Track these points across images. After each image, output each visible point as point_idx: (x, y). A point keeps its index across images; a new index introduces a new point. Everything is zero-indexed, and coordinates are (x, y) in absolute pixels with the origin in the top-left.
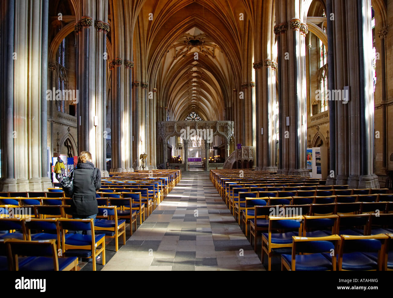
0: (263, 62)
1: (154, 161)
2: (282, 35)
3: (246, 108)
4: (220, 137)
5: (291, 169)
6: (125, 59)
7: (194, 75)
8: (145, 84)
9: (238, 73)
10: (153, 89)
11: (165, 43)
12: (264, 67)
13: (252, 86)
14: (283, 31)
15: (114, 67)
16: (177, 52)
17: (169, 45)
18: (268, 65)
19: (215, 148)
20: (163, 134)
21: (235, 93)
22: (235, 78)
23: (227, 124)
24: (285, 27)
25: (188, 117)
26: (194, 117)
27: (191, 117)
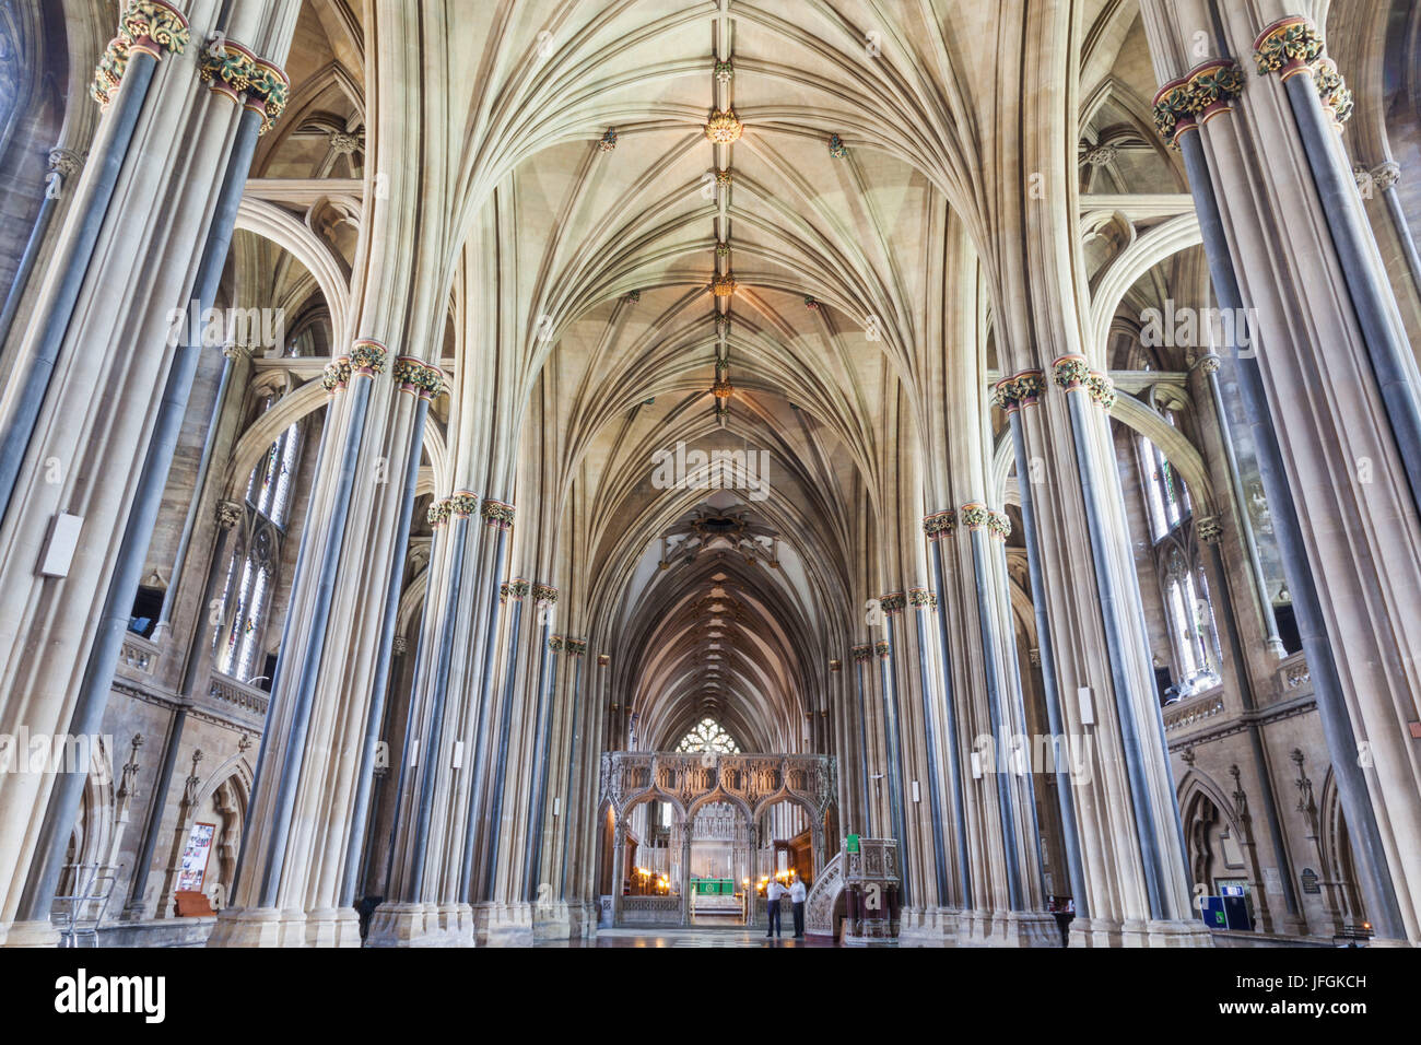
0: (908, 593)
1: (587, 884)
2: (945, 540)
3: (868, 717)
4: (795, 807)
5: (998, 912)
6: (536, 580)
7: (716, 608)
8: (579, 644)
9: (844, 616)
10: (599, 658)
11: (640, 531)
12: (910, 608)
13: (882, 656)
14: (947, 531)
15: (503, 601)
16: (670, 550)
17: (649, 535)
18: (920, 604)
19: (779, 845)
20: (614, 792)
21: (835, 672)
22: (835, 630)
23: (814, 763)
24: (949, 521)
25: (691, 737)
26: (712, 735)
27: (700, 736)
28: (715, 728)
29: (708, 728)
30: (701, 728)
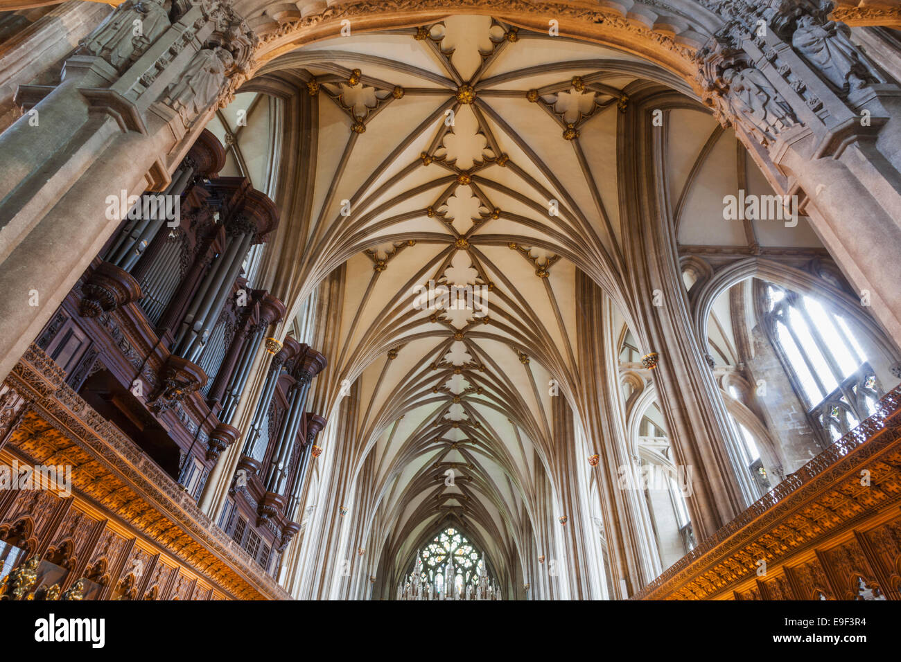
25: (433, 547)
26: (454, 546)
27: (442, 546)
28: (457, 538)
29: (451, 537)
30: (444, 538)
